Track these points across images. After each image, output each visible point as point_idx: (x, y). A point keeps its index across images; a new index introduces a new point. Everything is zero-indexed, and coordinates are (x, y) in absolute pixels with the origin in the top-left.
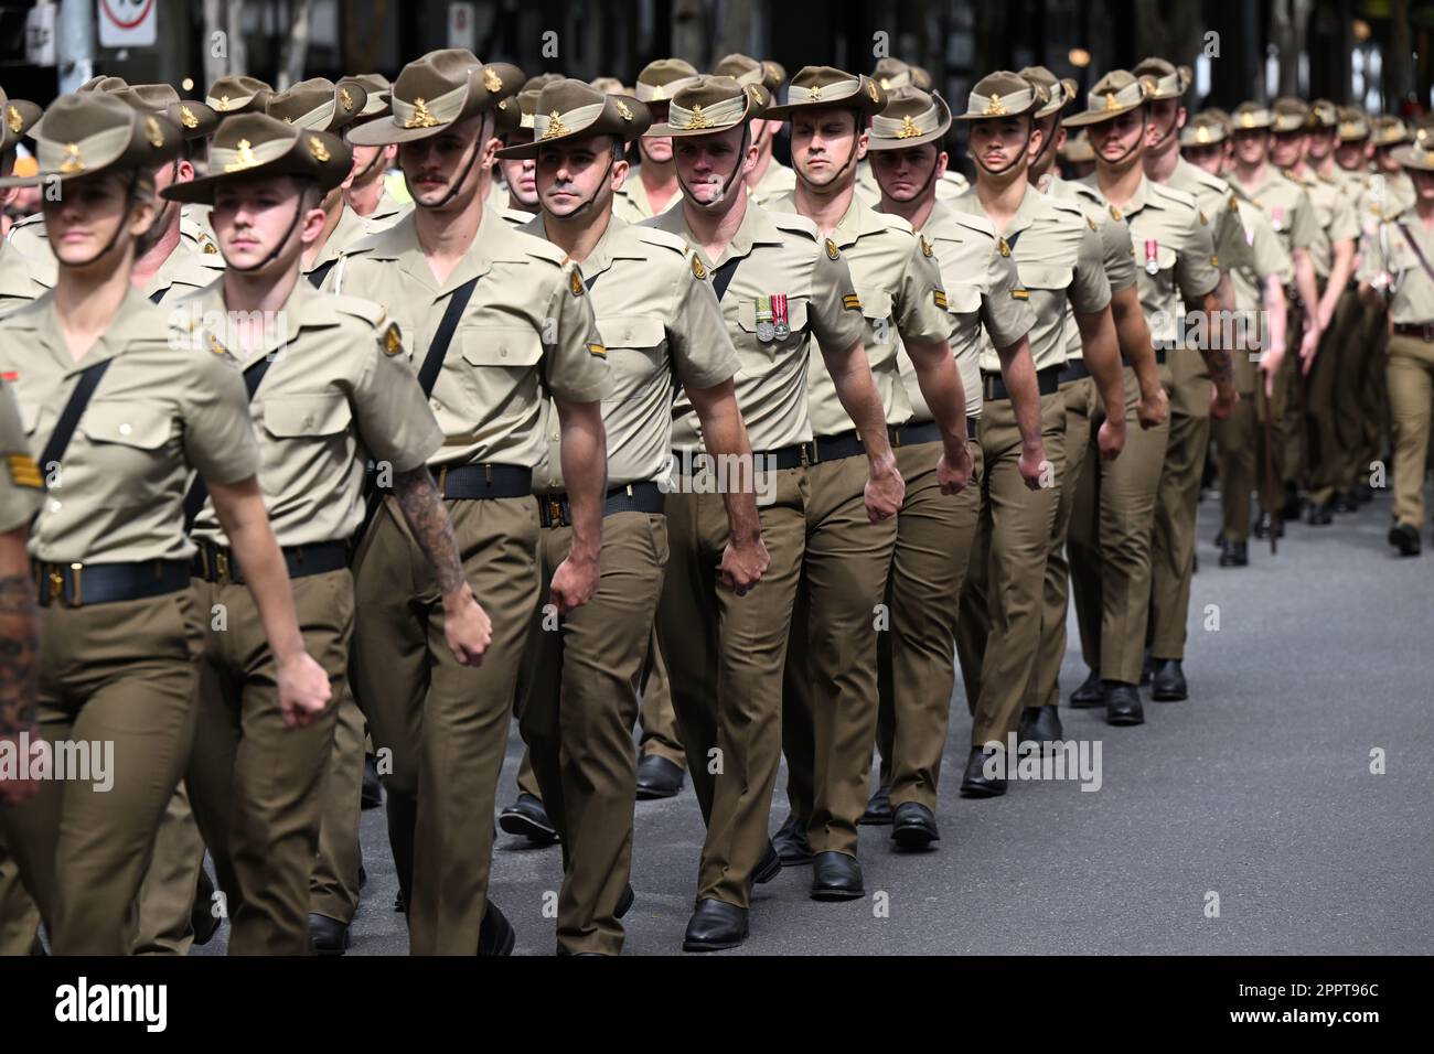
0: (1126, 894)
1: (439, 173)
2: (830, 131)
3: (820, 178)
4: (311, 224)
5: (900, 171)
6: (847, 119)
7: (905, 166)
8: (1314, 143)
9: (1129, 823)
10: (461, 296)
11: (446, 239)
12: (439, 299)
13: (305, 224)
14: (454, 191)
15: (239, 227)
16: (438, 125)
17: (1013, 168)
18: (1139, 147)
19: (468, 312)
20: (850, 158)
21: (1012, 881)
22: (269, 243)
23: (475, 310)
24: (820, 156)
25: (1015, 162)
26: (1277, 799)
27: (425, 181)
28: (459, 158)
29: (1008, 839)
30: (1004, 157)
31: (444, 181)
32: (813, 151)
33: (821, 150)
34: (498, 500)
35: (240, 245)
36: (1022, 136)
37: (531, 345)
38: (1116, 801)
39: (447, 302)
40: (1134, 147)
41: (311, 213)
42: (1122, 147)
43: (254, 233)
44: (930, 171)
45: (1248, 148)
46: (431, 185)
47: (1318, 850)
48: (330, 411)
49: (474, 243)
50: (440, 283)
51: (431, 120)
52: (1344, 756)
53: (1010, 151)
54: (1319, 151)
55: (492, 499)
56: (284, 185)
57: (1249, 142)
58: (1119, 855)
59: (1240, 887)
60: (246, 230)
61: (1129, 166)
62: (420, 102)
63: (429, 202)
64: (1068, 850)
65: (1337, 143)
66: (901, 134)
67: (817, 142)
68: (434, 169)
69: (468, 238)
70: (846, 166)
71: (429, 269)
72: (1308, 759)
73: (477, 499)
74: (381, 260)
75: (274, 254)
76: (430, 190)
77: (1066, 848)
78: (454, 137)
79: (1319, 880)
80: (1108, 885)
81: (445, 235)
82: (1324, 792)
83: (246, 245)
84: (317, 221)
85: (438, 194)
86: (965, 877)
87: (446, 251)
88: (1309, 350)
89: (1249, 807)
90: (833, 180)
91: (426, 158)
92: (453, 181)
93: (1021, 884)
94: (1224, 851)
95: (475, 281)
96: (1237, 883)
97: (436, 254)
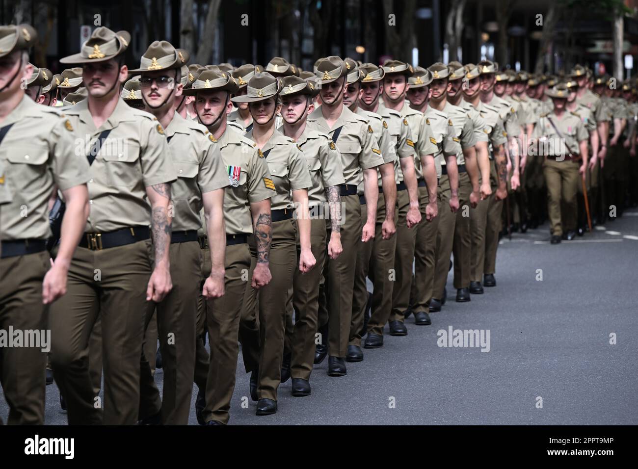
0: (385, 421)
1: (332, 94)
2: (397, 82)
3: (394, 97)
4: (310, 109)
5: (416, 95)
6: (403, 78)
7: (418, 94)
8: (518, 87)
9: (386, 390)
10: (337, 132)
11: (332, 115)
12: (330, 132)
13: (308, 109)
14: (336, 100)
15: (289, 110)
16: (332, 79)
17: (442, 96)
18: (479, 90)
19: (339, 136)
20: (404, 91)
21: (334, 416)
22: (299, 115)
23: (341, 136)
24: (394, 90)
25: (442, 94)
26: (451, 379)
27: (327, 96)
28: (338, 89)
29: (332, 398)
30: (439, 92)
31: (333, 96)
32: (392, 88)
33: (395, 88)
34: (350, 196)
35: (290, 116)
36: (445, 85)
37: (358, 147)
38: (380, 380)
39: (333, 133)
40: (477, 90)
41: (310, 106)
42: (473, 90)
43: (294, 112)
44: (426, 95)
45: (499, 88)
46: (329, 97)
47: (470, 401)
48: (315, 163)
49: (340, 116)
50: (330, 128)
51: (330, 78)
52: (480, 360)
53: (441, 91)
54: (520, 90)
55: (348, 196)
56: (302, 98)
57: (499, 86)
58: (381, 404)
59: (435, 418)
60: (292, 111)
61: (475, 97)
62: (326, 72)
63: (329, 103)
64: (359, 402)
65: (527, 87)
66: (416, 83)
67: (393, 85)
68: (331, 92)
69: (339, 115)
70: (403, 93)
71: (327, 124)
72: (465, 361)
73: (343, 196)
74: (310, 121)
75: (300, 118)
76: (329, 99)
77: (358, 401)
78: (337, 83)
79: (470, 415)
80: (377, 418)
81: (333, 113)
82: (472, 376)
83: (291, 116)
84: (312, 108)
85: (331, 101)
86: (313, 415)
87: (332, 118)
88: (523, 165)
89: (439, 383)
90: (398, 98)
91: (328, 89)
92: (336, 97)
93: (338, 418)
94: (427, 402)
95: (342, 127)
96: (434, 416)
97: (329, 119)
